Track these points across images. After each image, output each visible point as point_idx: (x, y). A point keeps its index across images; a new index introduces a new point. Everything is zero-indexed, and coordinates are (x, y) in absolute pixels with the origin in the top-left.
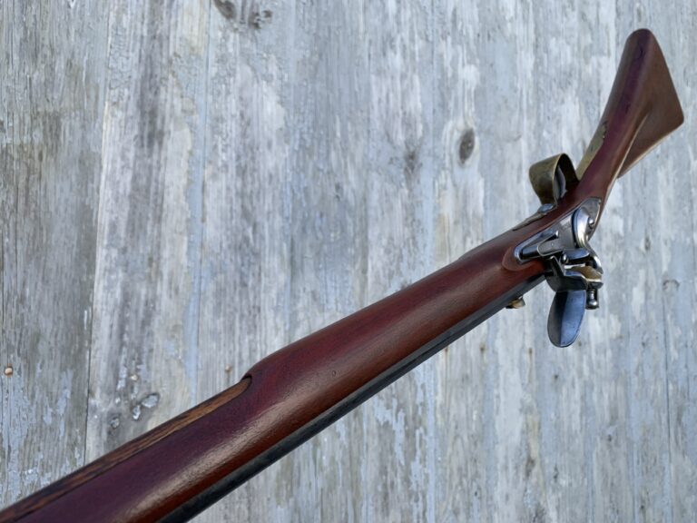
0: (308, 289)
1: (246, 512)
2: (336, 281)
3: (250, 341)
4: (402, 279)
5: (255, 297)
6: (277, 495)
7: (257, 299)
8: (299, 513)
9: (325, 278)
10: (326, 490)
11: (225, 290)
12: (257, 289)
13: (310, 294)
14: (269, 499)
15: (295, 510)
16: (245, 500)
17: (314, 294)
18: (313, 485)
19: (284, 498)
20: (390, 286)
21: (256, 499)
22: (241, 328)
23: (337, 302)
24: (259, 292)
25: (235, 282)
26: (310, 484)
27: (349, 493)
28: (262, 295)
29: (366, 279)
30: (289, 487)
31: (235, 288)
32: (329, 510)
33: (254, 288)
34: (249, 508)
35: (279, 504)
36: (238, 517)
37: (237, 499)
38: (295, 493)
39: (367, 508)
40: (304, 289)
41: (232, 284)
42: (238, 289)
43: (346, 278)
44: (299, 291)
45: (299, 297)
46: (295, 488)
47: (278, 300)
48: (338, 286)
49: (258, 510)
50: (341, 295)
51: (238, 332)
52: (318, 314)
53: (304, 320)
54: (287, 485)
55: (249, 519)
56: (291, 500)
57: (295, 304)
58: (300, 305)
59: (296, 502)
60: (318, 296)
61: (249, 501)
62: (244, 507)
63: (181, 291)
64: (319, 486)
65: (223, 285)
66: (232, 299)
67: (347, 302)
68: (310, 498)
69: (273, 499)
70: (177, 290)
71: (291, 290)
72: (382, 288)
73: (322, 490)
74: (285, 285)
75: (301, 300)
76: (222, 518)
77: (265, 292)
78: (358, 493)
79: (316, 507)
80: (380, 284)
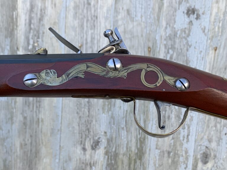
0: (125, 8)
1: (87, 113)
2: (142, 4)
3: (92, 34)
4: (188, 5)
5: (95, 11)
6: (103, 109)
7: (96, 12)
8: (114, 119)
9: (136, 2)
10: (129, 111)
11: (79, 6)
12: (96, 7)
13: (126, 12)
14: (98, 110)
15: (112, 117)
16: (87, 108)
17: (128, 11)
18: (122, 108)
19: (106, 110)
20: (179, 9)
21: (92, 108)
22: (87, 27)
23: (142, 17)
24: (97, 9)
25: (84, 2)
26: (120, 107)
27: (142, 116)
28: (99, 10)
29: (163, 4)
30: (109, 106)
31: (84, 6)
32: (130, 121)
33: (94, 6)
34: (89, 112)
35: (103, 112)
36: (84, 114)
37: (83, 106)
38: (112, 109)
39: (152, 125)
40: (123, 8)
41: (83, 3)
42: (86, 6)
43: (149, 3)
44: (120, 9)
45: (119, 13)
46: (112, 107)
47: (107, 13)
48: (143, 7)
49: (93, 113)
50: (145, 12)
51: (85, 28)
52: (130, 22)
53: (121, 25)
54: (108, 105)
55: (89, 116)
56: (110, 113)
57: (117, 16)
58: (119, 17)
59: (112, 114)
60: (130, 13)
61: (89, 109)
62: (86, 110)
63: (57, 5)
64: (125, 109)
65: (78, 3)
66: (83, 11)
67: (149, 17)
68: (120, 113)
69: (101, 110)
70: (55, 5)
71: (115, 8)
72: (173, 9)
73: (127, 111)
74: (112, 6)
75: (120, 14)
76: (76, 113)
77: (100, 8)
78: (147, 116)
79: (123, 118)
80: (172, 7)
